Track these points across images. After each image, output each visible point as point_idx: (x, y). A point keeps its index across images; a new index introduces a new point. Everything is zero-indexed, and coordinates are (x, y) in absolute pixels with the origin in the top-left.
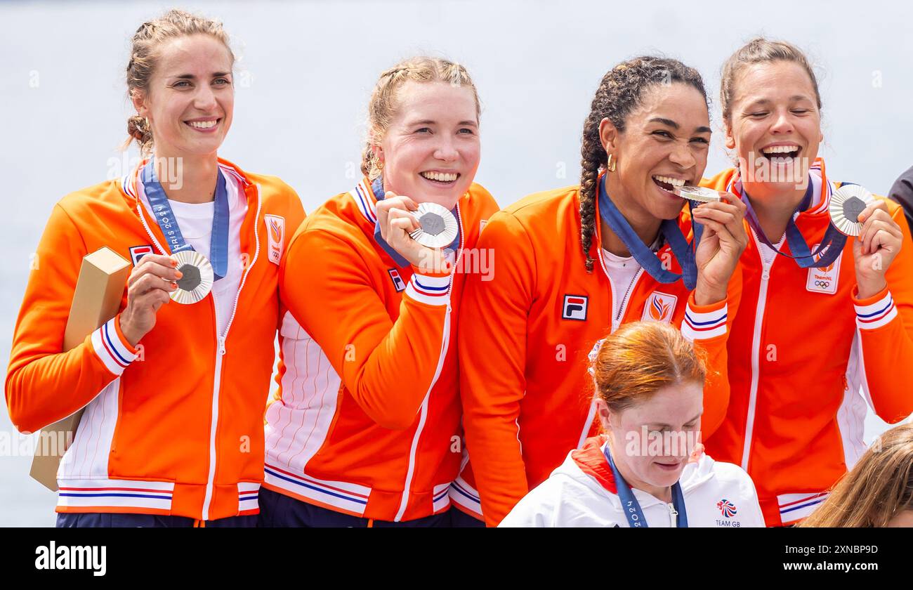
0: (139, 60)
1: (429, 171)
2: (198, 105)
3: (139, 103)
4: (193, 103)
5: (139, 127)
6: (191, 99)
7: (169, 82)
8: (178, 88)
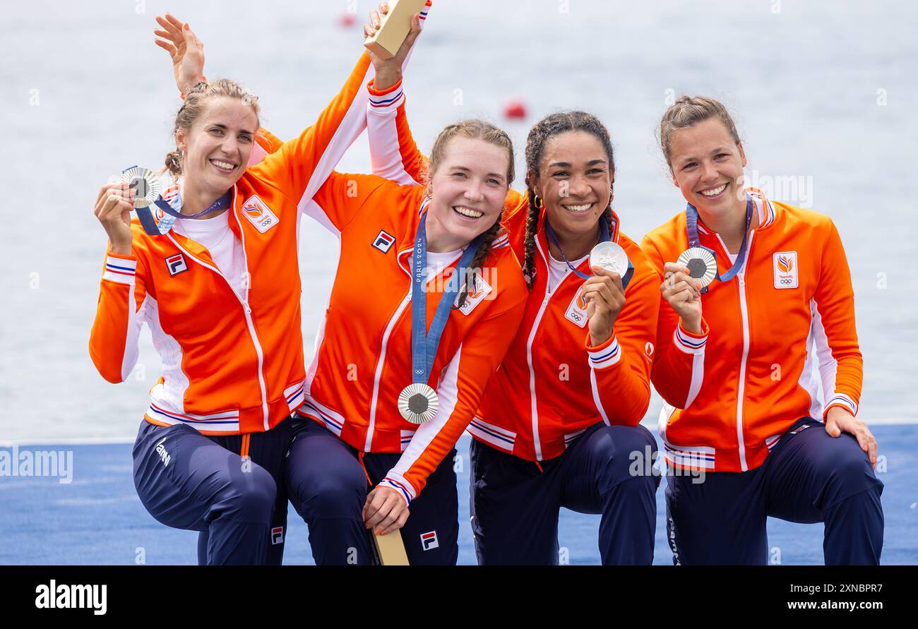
0: (189, 106)
1: (459, 206)
2: (224, 149)
3: (180, 138)
4: (220, 147)
5: (174, 162)
6: (220, 143)
7: (207, 127)
8: (212, 132)
